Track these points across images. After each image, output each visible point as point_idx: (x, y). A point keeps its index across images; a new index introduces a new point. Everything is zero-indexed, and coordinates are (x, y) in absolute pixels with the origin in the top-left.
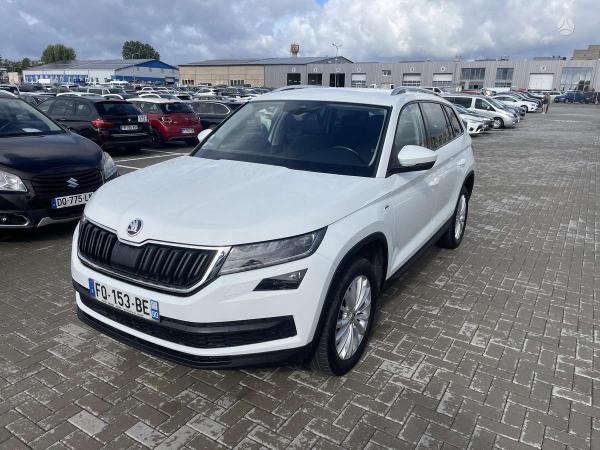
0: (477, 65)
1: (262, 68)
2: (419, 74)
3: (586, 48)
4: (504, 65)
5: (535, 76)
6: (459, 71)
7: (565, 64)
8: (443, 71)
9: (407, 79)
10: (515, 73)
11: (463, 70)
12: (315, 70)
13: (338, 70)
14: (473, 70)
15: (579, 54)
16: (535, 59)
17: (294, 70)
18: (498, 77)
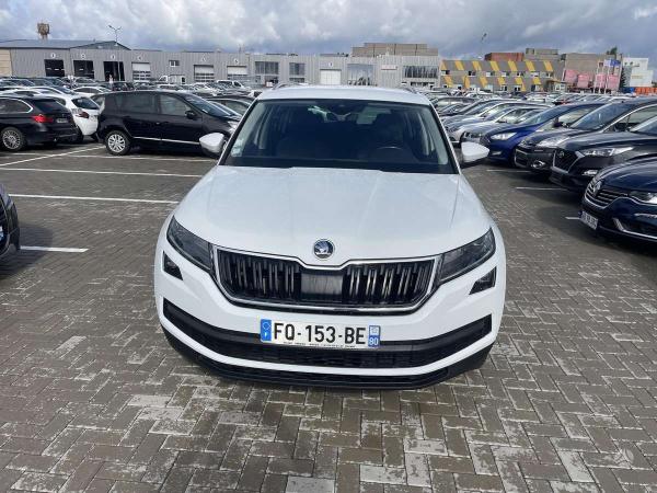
0: (269, 59)
1: (7, 52)
2: (212, 66)
3: (362, 45)
4: (295, 60)
5: (325, 72)
6: (253, 65)
7: (349, 60)
8: (238, 64)
9: (199, 70)
10: (306, 68)
11: (257, 63)
12: (83, 56)
13: (113, 58)
14: (267, 64)
15: (357, 52)
16: (321, 55)
17: (53, 56)
18: (291, 73)
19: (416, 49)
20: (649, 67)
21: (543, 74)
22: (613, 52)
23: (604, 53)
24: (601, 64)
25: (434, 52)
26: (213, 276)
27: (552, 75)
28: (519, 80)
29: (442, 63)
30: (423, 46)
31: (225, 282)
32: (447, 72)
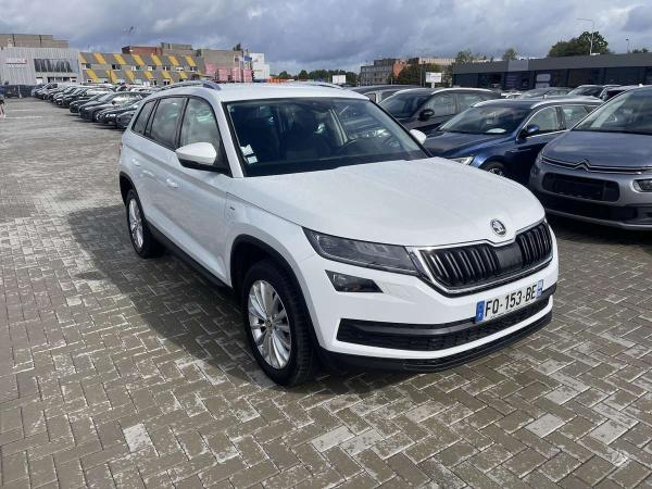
19: (41, 40)
20: (266, 62)
21: (187, 68)
22: (238, 48)
23: (231, 49)
24: (237, 60)
25: (63, 44)
26: (422, 277)
27: (196, 69)
28: (166, 74)
29: (80, 57)
30: (49, 38)
31: (443, 280)
32: (88, 66)
